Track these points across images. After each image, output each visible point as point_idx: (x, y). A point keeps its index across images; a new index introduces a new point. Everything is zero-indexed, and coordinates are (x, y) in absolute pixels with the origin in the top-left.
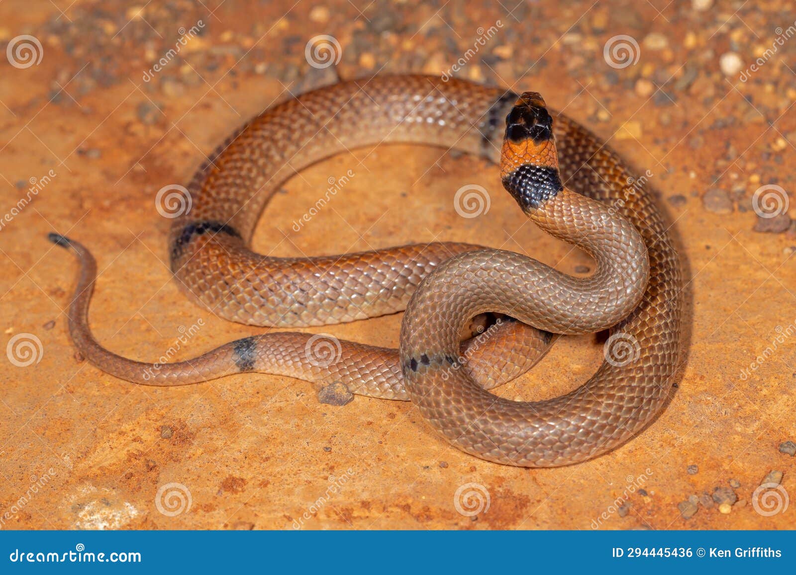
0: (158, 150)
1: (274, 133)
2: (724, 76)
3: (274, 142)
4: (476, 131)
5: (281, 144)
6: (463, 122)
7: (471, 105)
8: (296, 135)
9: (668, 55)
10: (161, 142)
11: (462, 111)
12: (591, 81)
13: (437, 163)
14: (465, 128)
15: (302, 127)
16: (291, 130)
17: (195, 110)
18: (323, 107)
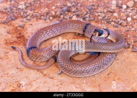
0: (22, 32)
1: (43, 32)
2: (128, 21)
3: (43, 33)
4: (82, 30)
5: (44, 34)
6: (80, 28)
7: (81, 25)
8: (48, 33)
9: (118, 17)
10: (23, 31)
11: (79, 26)
12: (103, 22)
13: (74, 36)
14: (80, 29)
15: (49, 31)
16: (47, 31)
17: (29, 25)
18: (54, 28)
